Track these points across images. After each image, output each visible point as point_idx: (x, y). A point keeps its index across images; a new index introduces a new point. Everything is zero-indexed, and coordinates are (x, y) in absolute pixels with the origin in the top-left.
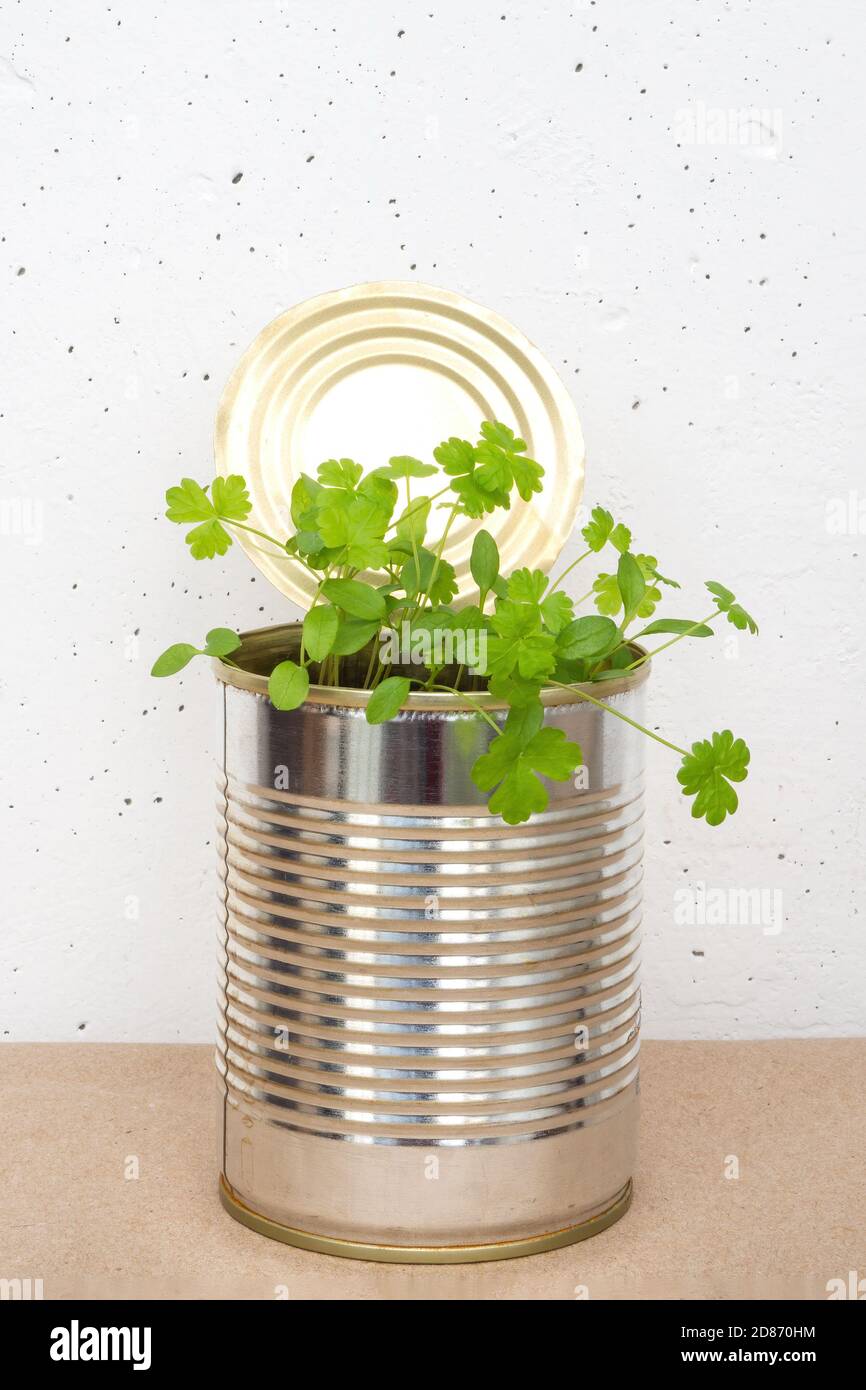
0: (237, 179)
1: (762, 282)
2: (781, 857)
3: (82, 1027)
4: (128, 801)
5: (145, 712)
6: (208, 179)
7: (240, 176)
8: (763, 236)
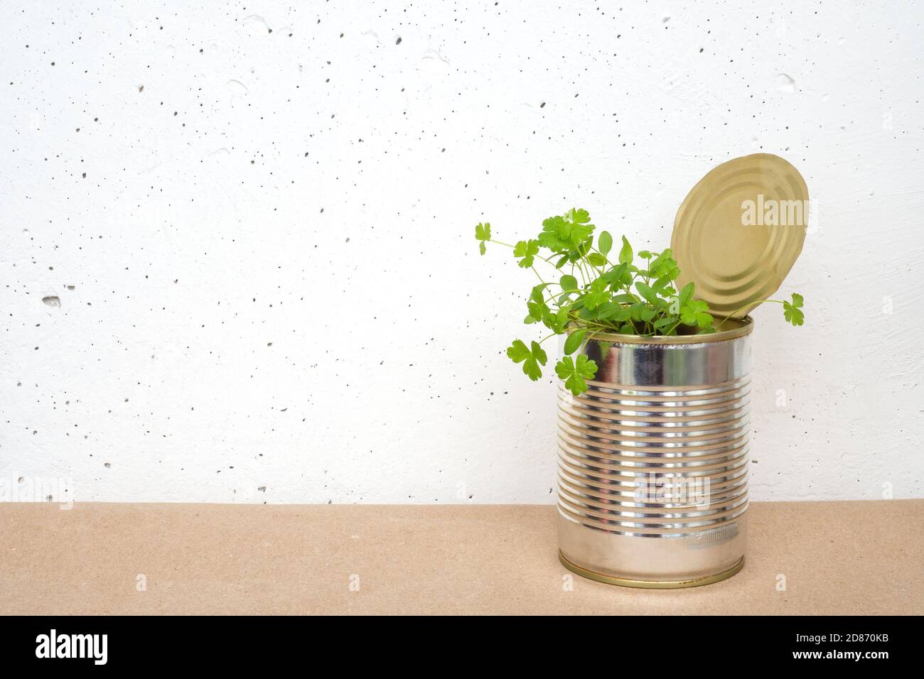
0: (543, 105)
1: (787, 149)
2: (794, 417)
3: (471, 497)
4: (492, 394)
5: (500, 353)
6: (529, 105)
7: (544, 104)
8: (787, 128)
